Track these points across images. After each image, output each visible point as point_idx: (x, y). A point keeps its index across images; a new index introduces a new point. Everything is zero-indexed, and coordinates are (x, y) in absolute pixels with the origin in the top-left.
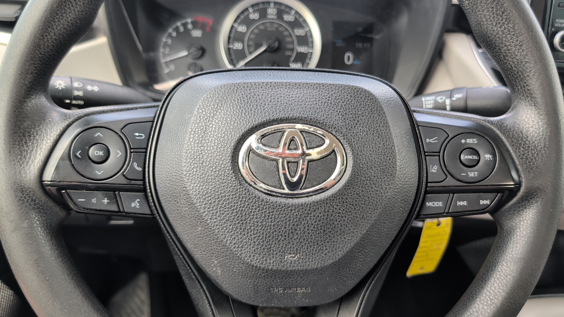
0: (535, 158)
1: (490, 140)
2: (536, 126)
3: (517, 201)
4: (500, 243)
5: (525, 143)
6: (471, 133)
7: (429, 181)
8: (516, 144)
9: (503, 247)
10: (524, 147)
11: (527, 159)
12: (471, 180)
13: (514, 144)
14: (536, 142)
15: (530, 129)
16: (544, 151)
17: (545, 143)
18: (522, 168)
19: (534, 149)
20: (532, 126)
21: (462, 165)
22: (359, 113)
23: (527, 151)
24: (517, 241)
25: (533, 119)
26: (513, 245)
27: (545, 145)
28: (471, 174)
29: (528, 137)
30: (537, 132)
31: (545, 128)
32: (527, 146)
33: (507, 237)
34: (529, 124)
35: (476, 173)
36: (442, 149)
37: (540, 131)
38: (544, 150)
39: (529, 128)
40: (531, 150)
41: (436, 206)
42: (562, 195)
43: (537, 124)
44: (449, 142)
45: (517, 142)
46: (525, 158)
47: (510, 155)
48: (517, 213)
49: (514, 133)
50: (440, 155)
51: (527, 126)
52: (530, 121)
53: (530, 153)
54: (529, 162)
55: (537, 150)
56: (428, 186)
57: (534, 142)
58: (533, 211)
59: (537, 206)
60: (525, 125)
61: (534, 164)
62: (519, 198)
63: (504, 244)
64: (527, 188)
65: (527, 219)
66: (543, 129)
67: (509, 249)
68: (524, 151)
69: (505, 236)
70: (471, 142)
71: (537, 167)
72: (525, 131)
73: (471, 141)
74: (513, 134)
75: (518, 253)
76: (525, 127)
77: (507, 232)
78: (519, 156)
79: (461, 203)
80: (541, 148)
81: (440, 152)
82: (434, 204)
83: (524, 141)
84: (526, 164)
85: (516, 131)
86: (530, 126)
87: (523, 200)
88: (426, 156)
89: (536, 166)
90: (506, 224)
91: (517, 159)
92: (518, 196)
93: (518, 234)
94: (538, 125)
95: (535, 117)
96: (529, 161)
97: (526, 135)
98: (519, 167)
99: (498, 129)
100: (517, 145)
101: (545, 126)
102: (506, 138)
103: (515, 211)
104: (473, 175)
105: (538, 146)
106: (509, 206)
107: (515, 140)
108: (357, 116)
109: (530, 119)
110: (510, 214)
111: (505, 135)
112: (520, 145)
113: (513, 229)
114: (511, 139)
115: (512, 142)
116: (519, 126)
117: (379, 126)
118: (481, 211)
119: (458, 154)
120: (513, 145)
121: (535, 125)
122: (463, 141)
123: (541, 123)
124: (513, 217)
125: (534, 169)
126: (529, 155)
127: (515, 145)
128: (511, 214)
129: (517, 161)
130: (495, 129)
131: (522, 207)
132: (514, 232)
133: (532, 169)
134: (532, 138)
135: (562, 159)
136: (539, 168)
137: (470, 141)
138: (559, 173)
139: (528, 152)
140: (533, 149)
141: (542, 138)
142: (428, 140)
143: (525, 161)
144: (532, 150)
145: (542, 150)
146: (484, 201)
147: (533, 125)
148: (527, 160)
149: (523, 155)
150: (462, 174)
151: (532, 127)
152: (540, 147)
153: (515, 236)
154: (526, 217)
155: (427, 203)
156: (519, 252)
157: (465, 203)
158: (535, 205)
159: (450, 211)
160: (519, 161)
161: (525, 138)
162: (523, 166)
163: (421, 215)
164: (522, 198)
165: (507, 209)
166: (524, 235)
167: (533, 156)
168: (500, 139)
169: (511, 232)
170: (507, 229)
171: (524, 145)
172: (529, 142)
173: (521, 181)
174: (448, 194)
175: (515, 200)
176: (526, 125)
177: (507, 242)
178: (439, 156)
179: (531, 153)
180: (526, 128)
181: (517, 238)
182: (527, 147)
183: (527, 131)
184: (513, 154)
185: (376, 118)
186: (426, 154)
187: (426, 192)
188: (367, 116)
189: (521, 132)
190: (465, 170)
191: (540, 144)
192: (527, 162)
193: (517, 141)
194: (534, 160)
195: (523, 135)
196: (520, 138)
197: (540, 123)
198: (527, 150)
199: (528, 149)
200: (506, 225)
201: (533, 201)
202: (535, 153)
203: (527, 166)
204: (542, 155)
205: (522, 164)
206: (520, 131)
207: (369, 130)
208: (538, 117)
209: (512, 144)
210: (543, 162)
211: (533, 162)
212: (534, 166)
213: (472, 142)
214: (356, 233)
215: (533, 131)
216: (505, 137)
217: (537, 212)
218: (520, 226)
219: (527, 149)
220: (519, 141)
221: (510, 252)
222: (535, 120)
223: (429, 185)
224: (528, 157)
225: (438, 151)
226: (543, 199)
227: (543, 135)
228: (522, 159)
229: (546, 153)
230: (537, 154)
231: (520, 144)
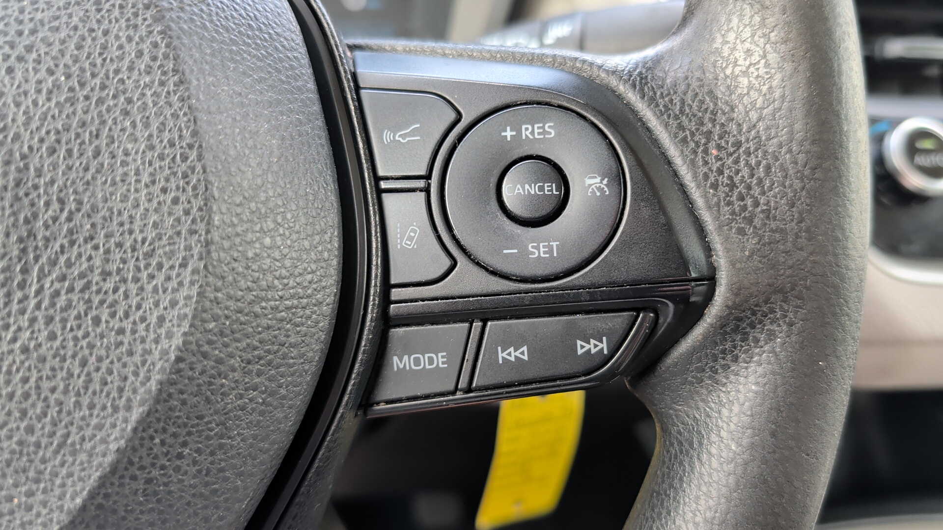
0: (760, 182)
1: (601, 126)
2: (758, 69)
3: (706, 337)
4: (660, 480)
5: (726, 132)
6: (539, 103)
7: (393, 281)
8: (693, 134)
9: (669, 496)
10: (723, 144)
11: (732, 186)
12: (540, 272)
13: (686, 137)
14: (761, 126)
15: (740, 79)
16: (788, 156)
17: (791, 126)
18: (717, 218)
19: (756, 150)
20: (744, 69)
21: (505, 219)
22: (39, 16)
23: (731, 159)
24: (710, 475)
25: (747, 45)
26: (700, 490)
27: (791, 133)
28: (538, 248)
29: (732, 110)
30: (765, 89)
31: (788, 73)
32: (732, 140)
33: (681, 463)
34: (735, 64)
35: (555, 244)
36: (436, 164)
37: (775, 83)
38: (790, 151)
39: (737, 76)
40: (744, 152)
41: (428, 367)
42: (854, 308)
43: (763, 61)
44: (460, 138)
45: (697, 130)
46: (727, 185)
47: (675, 174)
48: (710, 378)
49: (688, 100)
50: (429, 185)
51: (728, 72)
52: (737, 54)
53: (742, 163)
54: (741, 198)
55: (765, 152)
56: (393, 298)
57: (755, 126)
58: (760, 370)
59: (773, 351)
60: (723, 69)
61: (756, 204)
62: (712, 325)
63: (671, 486)
64: (736, 290)
65: (742, 397)
66: (784, 77)
67: (685, 504)
68: (721, 159)
69: (676, 457)
70: (537, 136)
71: (767, 212)
72: (722, 89)
73: (536, 131)
74: (683, 102)
75: (714, 518)
76: (722, 75)
77: (681, 443)
78: (706, 177)
79: (509, 354)
80: (780, 146)
81: (428, 177)
82: (417, 362)
83: (723, 125)
84: (729, 204)
85: (694, 90)
86: (737, 70)
87: (726, 333)
88: (379, 192)
89: (763, 211)
90: (677, 416)
91: (698, 186)
92: (709, 320)
93: (714, 451)
94: (767, 65)
95: (753, 36)
96: (740, 193)
97: (727, 103)
98: (707, 217)
99: (634, 86)
100: (696, 138)
101: (788, 67)
102: (660, 115)
103: (704, 370)
104: (545, 253)
105: (769, 139)
106: (681, 355)
107: (690, 121)
108: (27, 28)
109: (739, 47)
110: (685, 382)
111: (657, 105)
112: (708, 141)
113: (699, 433)
114: (676, 117)
115: (681, 127)
116: (704, 73)
117: (131, 69)
118: (583, 378)
119: (494, 180)
120: (684, 141)
121: (755, 64)
122: (509, 133)
123: (773, 57)
124: (697, 393)
125: (756, 220)
126: (738, 172)
127: (689, 138)
128: (692, 383)
129: (696, 195)
130: (621, 87)
131: (724, 358)
132: (701, 444)
133: (750, 221)
134: (747, 113)
135: (849, 182)
136: (775, 218)
137: (532, 133)
138: (843, 229)
139: (737, 162)
140: (752, 149)
141: (780, 109)
142: (387, 136)
143: (728, 196)
144: (748, 153)
145: (784, 150)
146: (589, 343)
147: (748, 67)
148: (731, 190)
149: (720, 172)
150: (505, 251)
151: (745, 73)
152: (775, 140)
153: (705, 457)
154: (738, 391)
155: (395, 359)
156: (717, 515)
157: (523, 353)
158: (766, 348)
159: (474, 385)
160: (705, 196)
161: (724, 113)
162: (719, 211)
163: (378, 403)
164: (723, 326)
165: (676, 364)
166: (731, 455)
167: (752, 176)
168: (641, 120)
169: (691, 444)
170: (680, 433)
171: (721, 138)
172: (739, 125)
173: (716, 264)
174: (467, 325)
175: (698, 332)
176: (726, 67)
177: (681, 479)
178: (427, 190)
179: (747, 164)
180: (727, 77)
181: (710, 465)
182: (733, 145)
183: (728, 87)
184: (685, 172)
185: (117, 37)
186: (383, 185)
187: (386, 322)
188: (76, 28)
189: (711, 93)
190: (519, 236)
191: (773, 132)
192: (735, 197)
193: (696, 124)
194: (756, 191)
195: (716, 104)
196: (708, 115)
197: (769, 57)
198: (731, 155)
199: (735, 152)
200: (675, 421)
201: (758, 335)
202: (759, 163)
203: (733, 213)
204: (783, 169)
205: (718, 204)
206: (706, 89)
207: (82, 85)
208: (764, 35)
209: (681, 135)
210: (786, 194)
211: (752, 197)
212: (759, 209)
213: (539, 134)
214: (41, 509)
215: (750, 87)
216: (655, 114)
217: (773, 373)
218: (720, 423)
219: (732, 150)
220: (702, 124)
221: (689, 515)
222: (753, 47)
223: (395, 294)
224: (737, 179)
225: (423, 172)
226: (791, 324)
227: (783, 97)
228: (715, 186)
229: (796, 163)
230: (768, 168)
231: (709, 134)
